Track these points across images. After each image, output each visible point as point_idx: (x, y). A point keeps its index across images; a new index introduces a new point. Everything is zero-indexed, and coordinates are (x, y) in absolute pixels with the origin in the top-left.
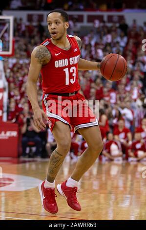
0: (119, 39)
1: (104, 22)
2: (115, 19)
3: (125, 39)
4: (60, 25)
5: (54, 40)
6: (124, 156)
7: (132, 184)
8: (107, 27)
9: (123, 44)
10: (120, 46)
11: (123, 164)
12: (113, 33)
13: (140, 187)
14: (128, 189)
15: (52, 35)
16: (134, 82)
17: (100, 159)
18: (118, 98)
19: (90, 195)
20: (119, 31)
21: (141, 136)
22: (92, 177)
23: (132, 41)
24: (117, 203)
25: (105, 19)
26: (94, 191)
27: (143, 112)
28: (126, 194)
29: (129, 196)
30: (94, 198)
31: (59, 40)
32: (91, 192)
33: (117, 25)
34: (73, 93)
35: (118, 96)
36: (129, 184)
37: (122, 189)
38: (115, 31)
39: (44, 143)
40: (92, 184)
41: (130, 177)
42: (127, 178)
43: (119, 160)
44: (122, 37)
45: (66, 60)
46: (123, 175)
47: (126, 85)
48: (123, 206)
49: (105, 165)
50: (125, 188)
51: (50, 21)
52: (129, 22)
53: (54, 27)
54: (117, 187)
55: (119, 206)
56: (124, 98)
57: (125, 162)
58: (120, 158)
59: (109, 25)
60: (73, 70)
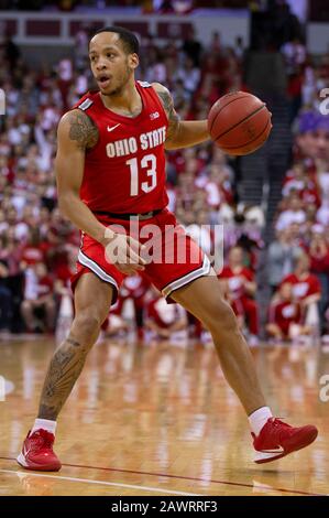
0: (181, 74)
1: (150, 37)
2: (174, 30)
3: (196, 75)
4: (117, 59)
5: (105, 94)
6: (193, 328)
7: (209, 392)
8: (156, 49)
9: (190, 84)
10: (185, 90)
11: (189, 346)
12: (170, 62)
13: (225, 398)
14: (201, 402)
15: (100, 83)
16: (214, 169)
17: (140, 336)
18: (180, 203)
19: (116, 414)
20: (182, 56)
21: (227, 286)
22: (121, 374)
23: (209, 79)
24: (177, 432)
25: (153, 29)
26: (127, 405)
27: (235, 233)
28: (195, 413)
29: (201, 417)
30: (125, 421)
31: (115, 94)
32: (119, 409)
33: (179, 43)
34: (147, 214)
35: (179, 200)
36: (202, 389)
37: (187, 402)
38: (174, 56)
39: (17, 300)
40: (121, 391)
41: (204, 375)
42: (197, 378)
43: (179, 339)
44: (188, 69)
45: (133, 140)
46: (190, 371)
47: (197, 174)
48: (189, 438)
49: (149, 347)
50: (194, 398)
51: (94, 52)
52: (204, 36)
53: (102, 65)
54: (176, 398)
55: (181, 438)
56: (192, 202)
57: (194, 342)
58: (184, 334)
59: (161, 43)
60: (150, 163)
